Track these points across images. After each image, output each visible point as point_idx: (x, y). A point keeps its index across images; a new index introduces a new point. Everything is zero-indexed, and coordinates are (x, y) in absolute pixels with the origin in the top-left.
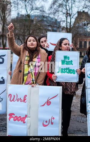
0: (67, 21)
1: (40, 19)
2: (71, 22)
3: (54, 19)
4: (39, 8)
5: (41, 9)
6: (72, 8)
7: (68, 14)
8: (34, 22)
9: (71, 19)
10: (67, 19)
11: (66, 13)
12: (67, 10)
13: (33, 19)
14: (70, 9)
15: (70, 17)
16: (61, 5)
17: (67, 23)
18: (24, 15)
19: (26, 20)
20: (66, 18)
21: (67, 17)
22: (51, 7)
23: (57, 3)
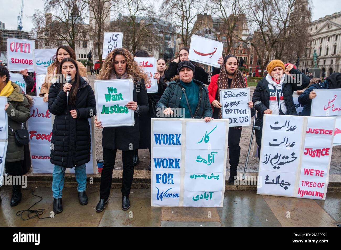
0: (183, 27)
1: (148, 23)
2: (188, 27)
3: (166, 23)
4: (147, 8)
5: (149, 9)
6: (190, 10)
7: (184, 17)
8: (141, 27)
9: (188, 24)
10: (183, 24)
11: (182, 16)
12: (184, 12)
13: (139, 22)
14: (187, 11)
15: (187, 21)
16: (175, 5)
17: (183, 29)
18: (127, 17)
19: (129, 24)
20: (181, 22)
21: (183, 21)
22: (163, 8)
23: (170, 2)
